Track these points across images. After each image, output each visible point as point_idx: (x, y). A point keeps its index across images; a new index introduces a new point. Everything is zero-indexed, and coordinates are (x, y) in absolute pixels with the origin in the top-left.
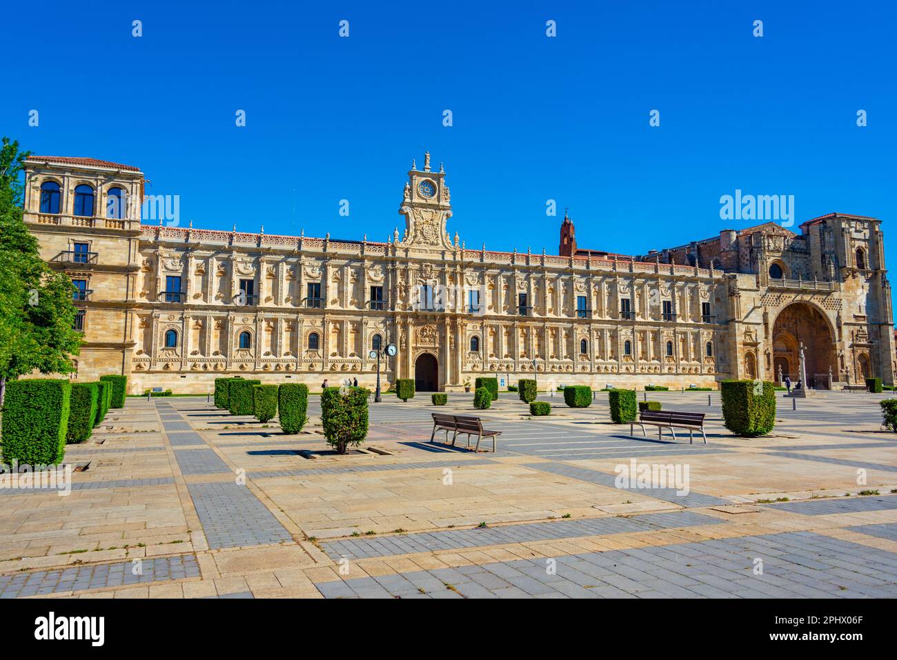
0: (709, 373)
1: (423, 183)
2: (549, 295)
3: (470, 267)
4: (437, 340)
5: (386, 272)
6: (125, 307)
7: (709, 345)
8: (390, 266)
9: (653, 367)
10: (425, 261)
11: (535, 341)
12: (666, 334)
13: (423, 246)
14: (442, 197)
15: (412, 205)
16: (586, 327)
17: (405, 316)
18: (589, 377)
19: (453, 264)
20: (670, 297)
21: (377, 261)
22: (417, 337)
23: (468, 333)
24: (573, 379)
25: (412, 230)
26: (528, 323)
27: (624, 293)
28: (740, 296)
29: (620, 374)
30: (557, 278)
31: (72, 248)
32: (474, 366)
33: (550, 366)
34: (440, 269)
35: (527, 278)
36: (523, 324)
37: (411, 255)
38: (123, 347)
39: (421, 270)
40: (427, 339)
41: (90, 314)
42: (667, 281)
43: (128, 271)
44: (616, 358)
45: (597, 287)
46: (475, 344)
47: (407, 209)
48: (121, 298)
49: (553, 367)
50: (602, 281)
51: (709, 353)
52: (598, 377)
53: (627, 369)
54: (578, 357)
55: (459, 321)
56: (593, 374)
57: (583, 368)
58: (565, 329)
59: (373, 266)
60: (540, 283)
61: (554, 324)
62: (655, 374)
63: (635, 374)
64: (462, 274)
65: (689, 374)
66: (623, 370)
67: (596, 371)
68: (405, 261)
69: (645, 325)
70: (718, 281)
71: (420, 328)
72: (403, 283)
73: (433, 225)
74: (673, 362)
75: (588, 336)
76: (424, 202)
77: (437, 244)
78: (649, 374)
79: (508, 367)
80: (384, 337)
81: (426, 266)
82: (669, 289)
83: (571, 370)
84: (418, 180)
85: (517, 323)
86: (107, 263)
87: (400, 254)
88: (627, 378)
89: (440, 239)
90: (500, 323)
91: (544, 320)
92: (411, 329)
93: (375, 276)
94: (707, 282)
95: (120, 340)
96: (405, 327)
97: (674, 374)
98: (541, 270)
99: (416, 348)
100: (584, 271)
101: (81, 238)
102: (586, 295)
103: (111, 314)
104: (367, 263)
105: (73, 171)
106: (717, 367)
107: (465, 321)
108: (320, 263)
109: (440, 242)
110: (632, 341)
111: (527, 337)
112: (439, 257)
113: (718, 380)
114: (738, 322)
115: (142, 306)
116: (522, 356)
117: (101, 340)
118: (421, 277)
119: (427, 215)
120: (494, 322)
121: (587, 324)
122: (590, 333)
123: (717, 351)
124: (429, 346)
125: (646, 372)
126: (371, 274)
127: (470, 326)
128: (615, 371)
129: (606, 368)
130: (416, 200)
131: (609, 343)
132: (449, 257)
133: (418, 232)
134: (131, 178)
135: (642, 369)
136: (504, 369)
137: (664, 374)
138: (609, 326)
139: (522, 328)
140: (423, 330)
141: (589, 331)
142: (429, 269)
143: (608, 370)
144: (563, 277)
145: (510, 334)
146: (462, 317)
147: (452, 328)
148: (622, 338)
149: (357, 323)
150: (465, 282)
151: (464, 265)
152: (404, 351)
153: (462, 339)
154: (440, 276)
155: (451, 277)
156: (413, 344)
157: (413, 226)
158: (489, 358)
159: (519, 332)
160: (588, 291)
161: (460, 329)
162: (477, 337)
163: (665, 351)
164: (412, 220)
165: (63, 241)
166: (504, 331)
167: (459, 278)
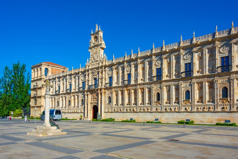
2: (140, 71)
3: (108, 66)
4: (97, 100)
5: (84, 76)
6: (40, 97)
8: (85, 74)
9: (208, 107)
11: (133, 96)
12: (220, 82)
13: (94, 63)
15: (90, 48)
16: (159, 86)
17: (87, 91)
18: (160, 114)
19: (101, 67)
20: (228, 53)
21: (82, 72)
22: (92, 99)
23: (106, 95)
24: (151, 115)
25: (91, 58)
26: (129, 88)
27: (186, 60)
29: (180, 112)
30: (145, 61)
31: (36, 84)
32: (109, 110)
33: (139, 109)
34: (98, 70)
35: (130, 66)
36: (127, 88)
37: (90, 67)
39: (93, 73)
40: (95, 99)
43: (41, 88)
44: (178, 103)
46: (110, 100)
47: (89, 50)
48: (40, 95)
49: (141, 109)
52: (166, 114)
53: (186, 109)
54: (154, 103)
55: (103, 90)
56: (162, 112)
57: (157, 109)
58: (147, 88)
59: (82, 75)
60: (136, 66)
61: (142, 86)
62: (209, 112)
63: (191, 112)
64: (105, 71)
66: (183, 110)
67: (164, 111)
68: (88, 71)
69: (201, 78)
71: (92, 95)
72: (88, 79)
73: (96, 53)
74: (227, 103)
75: (160, 90)
76: (94, 45)
77: (98, 61)
78: (204, 112)
79: (120, 110)
80: (84, 100)
81: (94, 70)
83: (150, 110)
84: (93, 37)
85: (125, 88)
86: (39, 87)
87: (87, 68)
88: (185, 115)
89: (99, 58)
90: (118, 90)
91: (137, 85)
92: (90, 96)
93: (82, 78)
96: (87, 95)
97: (229, 112)
98: (136, 59)
99: (91, 103)
101: (36, 82)
102: (161, 67)
103: (39, 99)
104: (80, 74)
105: (36, 67)
107: (106, 91)
108: (71, 77)
109: (99, 60)
110: (190, 91)
112: (97, 66)
116: (128, 104)
118: (93, 75)
119: (94, 50)
120: (116, 89)
121: (160, 83)
122: (161, 89)
124: (95, 102)
125: (201, 110)
128: (177, 110)
129: (171, 109)
130: (92, 45)
131: (174, 93)
132: (101, 65)
133: (93, 59)
135: (198, 109)
137: (218, 112)
139: (127, 90)
140: (93, 96)
141: (160, 88)
142: (95, 71)
143: (171, 110)
144: (148, 60)
145: (122, 94)
146: (105, 89)
147: (101, 94)
148: (183, 89)
149: (78, 95)
150: (107, 74)
151: (106, 66)
152: (87, 105)
153: (104, 98)
154: (98, 73)
155: (102, 73)
156: (90, 102)
157: (91, 56)
158: (114, 106)
159: (126, 93)
160: (162, 64)
161: (103, 94)
162: (110, 97)
163: (220, 95)
164: (91, 54)
165: (34, 84)
166: (120, 92)
167: (104, 73)
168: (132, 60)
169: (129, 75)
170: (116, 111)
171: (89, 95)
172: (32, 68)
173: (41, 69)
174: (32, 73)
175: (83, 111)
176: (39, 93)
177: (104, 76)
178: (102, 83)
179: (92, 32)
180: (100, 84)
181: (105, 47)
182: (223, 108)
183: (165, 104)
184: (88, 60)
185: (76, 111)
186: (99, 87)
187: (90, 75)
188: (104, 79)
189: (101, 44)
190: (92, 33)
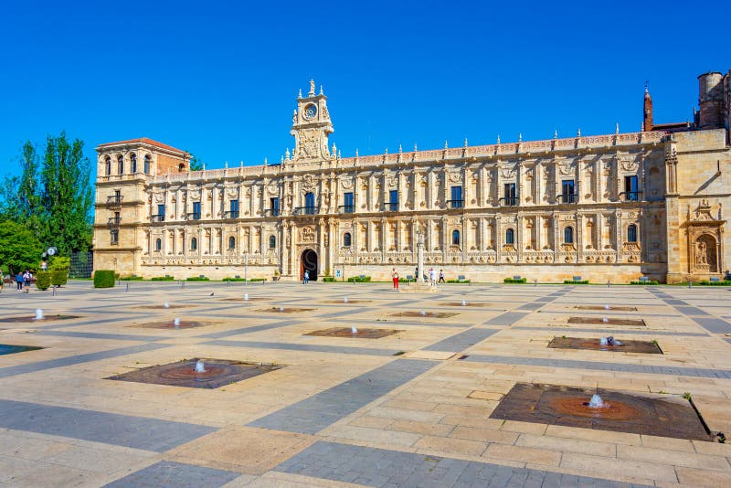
0: (630, 263)
1: (307, 108)
2: (419, 188)
3: (345, 172)
4: (316, 238)
5: (279, 185)
6: (134, 226)
7: (632, 229)
8: (281, 181)
9: (544, 257)
10: (305, 172)
11: (403, 235)
12: (562, 219)
13: (306, 161)
14: (321, 116)
15: (297, 128)
16: (458, 218)
17: (289, 220)
18: (461, 268)
19: (328, 172)
20: (574, 175)
21: (273, 178)
22: (300, 236)
23: (340, 230)
25: (297, 149)
26: (395, 218)
28: (675, 163)
29: (498, 265)
30: (429, 171)
31: (114, 194)
32: (346, 259)
34: (317, 178)
35: (397, 176)
36: (390, 219)
37: (296, 169)
38: (133, 250)
39: (303, 181)
40: (308, 238)
41: (121, 232)
42: (569, 157)
43: (135, 204)
44: (495, 248)
45: (476, 175)
46: (348, 239)
47: (293, 132)
48: (132, 222)
50: (481, 167)
51: (632, 238)
52: (472, 268)
54: (449, 248)
55: (332, 220)
56: (465, 265)
57: (454, 259)
58: (435, 221)
59: (271, 182)
60: (411, 178)
61: (423, 217)
63: (516, 265)
64: (336, 180)
65: (598, 263)
66: (503, 260)
67: (469, 262)
68: (290, 175)
70: (649, 146)
71: (302, 228)
72: (290, 193)
73: (313, 141)
74: (573, 251)
75: (461, 226)
76: (307, 123)
77: (317, 157)
78: (537, 264)
79: (375, 260)
80: (277, 237)
81: (307, 177)
82: (572, 165)
83: (440, 261)
84: (302, 106)
85: (385, 219)
86: (128, 201)
87: (288, 169)
88: (507, 269)
89: (319, 152)
90: (370, 220)
91: (414, 213)
92: (295, 231)
93: (272, 189)
94: (631, 150)
95: (132, 247)
96: (290, 228)
97: (575, 265)
98: (411, 166)
99: (299, 245)
100: (458, 160)
101: (117, 188)
102: (461, 185)
103: (128, 231)
104: (266, 181)
105: (114, 149)
106: (644, 256)
107: (338, 220)
108: (236, 185)
109: (319, 155)
110: (515, 229)
111: (396, 231)
112: (316, 168)
113: (645, 271)
114: (671, 196)
115: (144, 225)
116: (391, 249)
117: (126, 247)
118: (304, 187)
119: (308, 134)
120: (364, 219)
121: (459, 214)
123: (645, 235)
124: (310, 243)
125: (533, 262)
126: (270, 188)
127: (342, 224)
128: (492, 261)
129: (481, 259)
130: (301, 122)
131: (487, 232)
132: (325, 166)
133: (302, 151)
134: (137, 147)
135: (528, 259)
136: (372, 261)
137: (560, 265)
138: (486, 215)
139: (390, 222)
140: (305, 230)
141: (462, 221)
142: (309, 179)
143: (482, 261)
144: (435, 169)
145: (380, 229)
146: (336, 217)
147: (328, 227)
148: (502, 226)
149: (260, 227)
150: (340, 186)
151: (338, 172)
152: (289, 248)
153: (336, 236)
154: (319, 183)
155: (329, 184)
156: (297, 243)
157: (298, 146)
158: (359, 251)
159: (387, 227)
160: (464, 180)
161: (332, 227)
162: (349, 234)
163: (562, 238)
164: (297, 140)
165: (111, 191)
166: (373, 226)
167: (333, 184)
168: (403, 166)
169: (395, 195)
170: (364, 261)
171: (293, 229)
172: (101, 151)
173: (133, 156)
174: (99, 164)
175: (275, 261)
176: (127, 216)
177: (333, 190)
178: (328, 204)
179: (300, 94)
180: (324, 206)
181: (332, 130)
182: (567, 258)
183: (469, 251)
184: (288, 153)
185: (253, 262)
186: (323, 213)
187: (296, 186)
188: (333, 197)
189: (326, 124)
190: (301, 97)
